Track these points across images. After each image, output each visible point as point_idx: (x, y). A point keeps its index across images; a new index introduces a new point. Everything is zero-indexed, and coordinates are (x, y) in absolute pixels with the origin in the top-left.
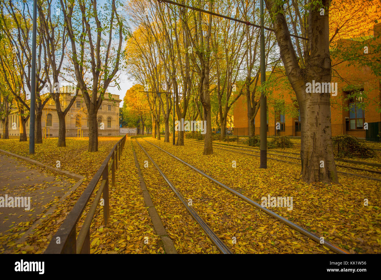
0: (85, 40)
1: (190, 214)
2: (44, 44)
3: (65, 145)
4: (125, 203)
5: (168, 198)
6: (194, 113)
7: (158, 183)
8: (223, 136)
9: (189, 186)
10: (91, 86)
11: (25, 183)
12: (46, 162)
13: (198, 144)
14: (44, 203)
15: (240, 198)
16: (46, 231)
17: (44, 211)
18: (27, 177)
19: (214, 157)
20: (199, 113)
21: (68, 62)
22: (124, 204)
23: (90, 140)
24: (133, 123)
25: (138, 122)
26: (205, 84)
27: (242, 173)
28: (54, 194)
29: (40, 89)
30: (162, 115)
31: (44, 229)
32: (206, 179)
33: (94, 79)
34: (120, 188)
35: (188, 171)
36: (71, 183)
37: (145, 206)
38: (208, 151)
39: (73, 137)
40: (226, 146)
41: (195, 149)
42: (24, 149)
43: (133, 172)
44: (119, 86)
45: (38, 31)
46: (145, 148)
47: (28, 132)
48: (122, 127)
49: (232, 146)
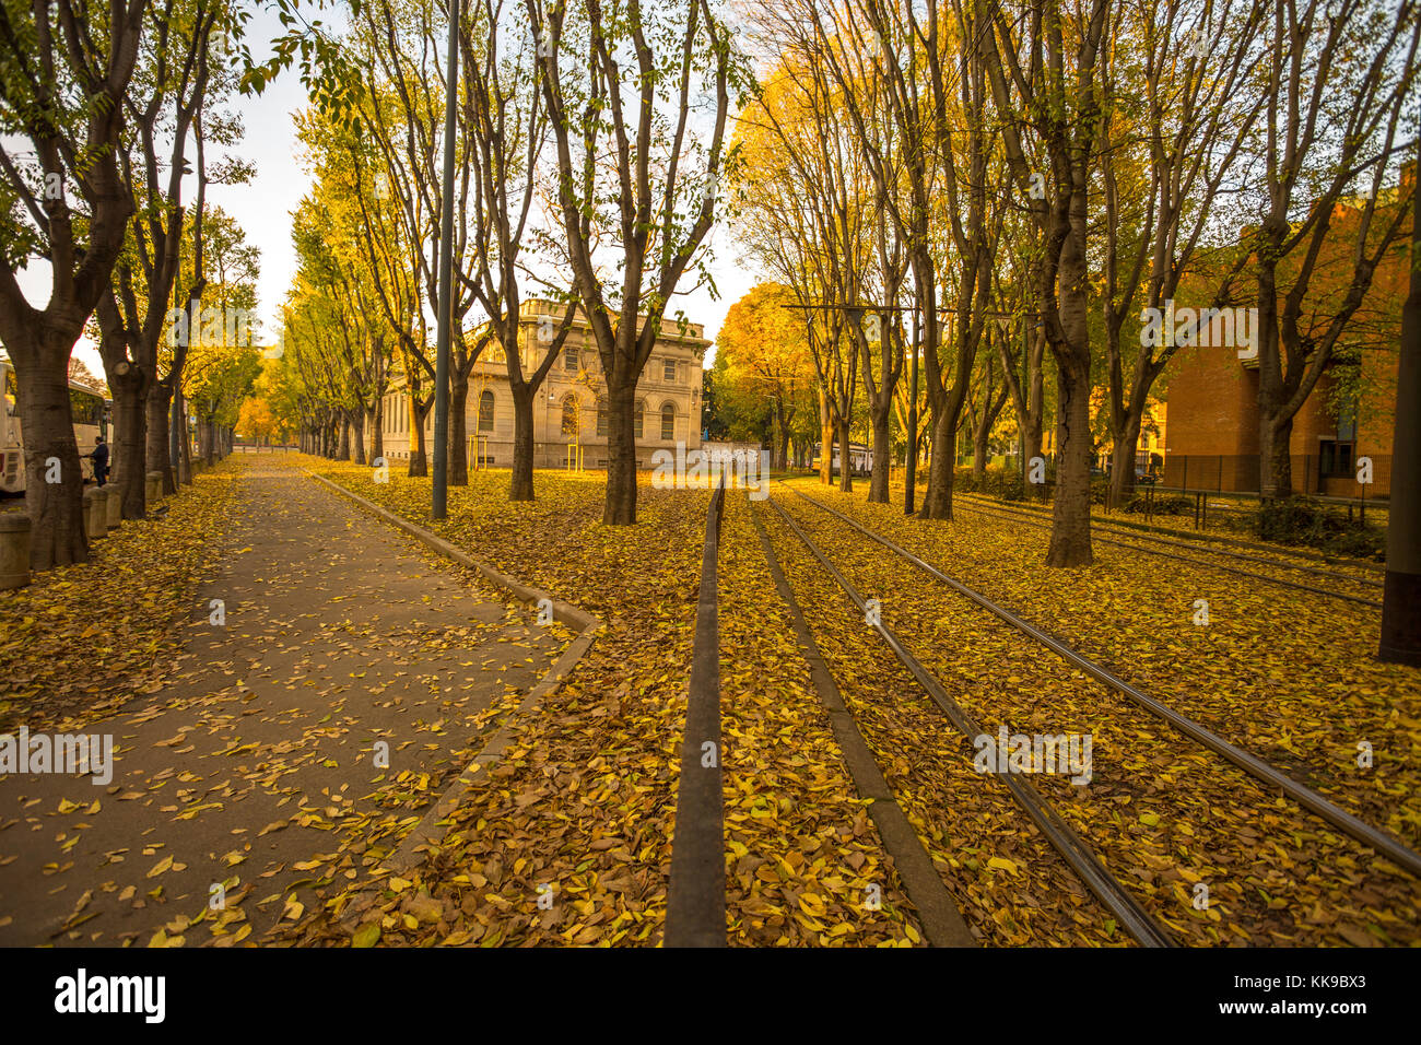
0: (598, 123)
1: (1064, 862)
2: (476, 161)
3: (531, 496)
4: (766, 761)
5: (938, 758)
6: (991, 390)
7: (880, 675)
8: (1124, 490)
9: (1014, 704)
10: (618, 288)
11: (419, 620)
12: (476, 550)
13: (1008, 515)
14: (472, 708)
15: (1312, 813)
16: (480, 835)
17: (471, 740)
18: (425, 598)
19: (1101, 578)
20: (1012, 387)
21: (542, 215)
22: (762, 765)
23: (610, 482)
24: (750, 425)
25: (766, 422)
26: (1067, 261)
27: (1276, 674)
28: (503, 675)
29: (464, 310)
30: (860, 393)
31: (474, 826)
32: (1090, 680)
33: (628, 261)
34: (737, 684)
35: (993, 631)
36: (555, 639)
37: (856, 791)
38: (1071, 550)
39: (555, 468)
40: (1138, 532)
41: (1003, 538)
42: (419, 501)
43: (772, 617)
44: (713, 284)
45: (460, 121)
46: (797, 520)
47: (430, 449)
48: (710, 439)
49: (1171, 533)
